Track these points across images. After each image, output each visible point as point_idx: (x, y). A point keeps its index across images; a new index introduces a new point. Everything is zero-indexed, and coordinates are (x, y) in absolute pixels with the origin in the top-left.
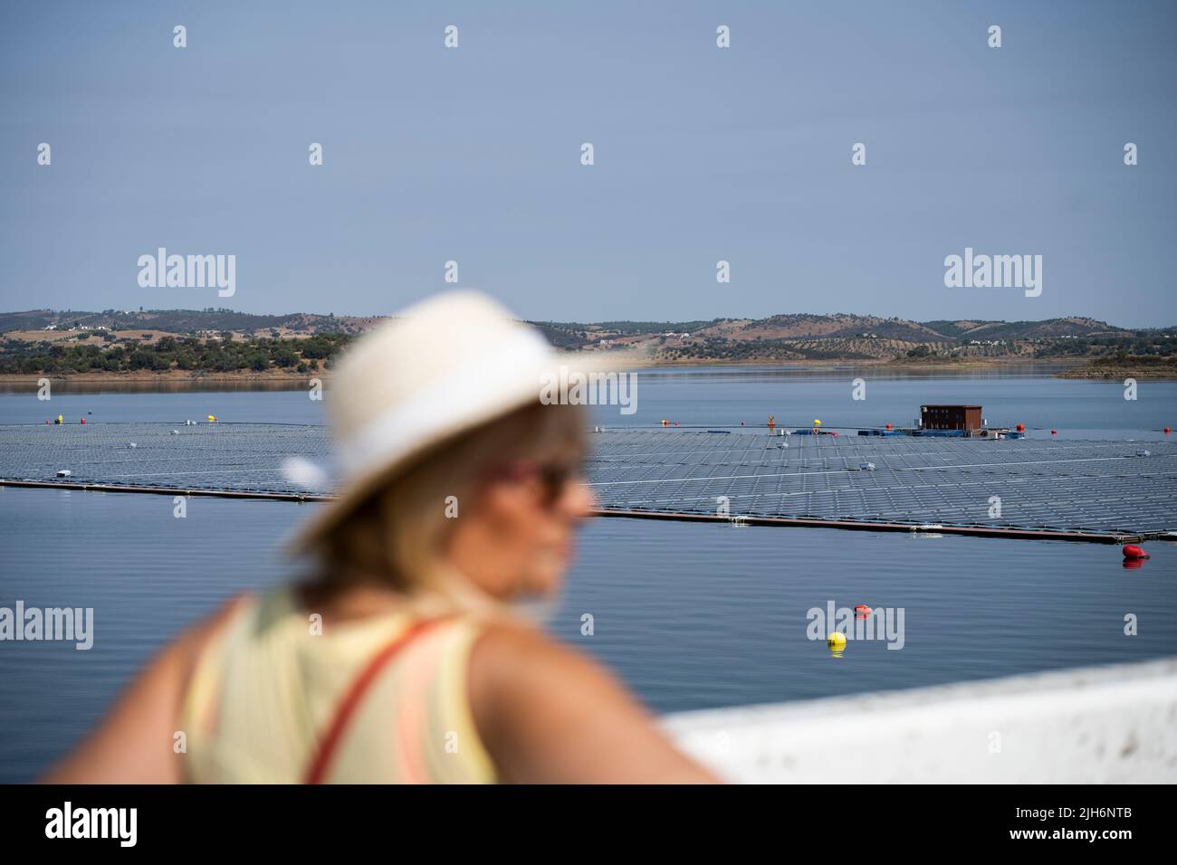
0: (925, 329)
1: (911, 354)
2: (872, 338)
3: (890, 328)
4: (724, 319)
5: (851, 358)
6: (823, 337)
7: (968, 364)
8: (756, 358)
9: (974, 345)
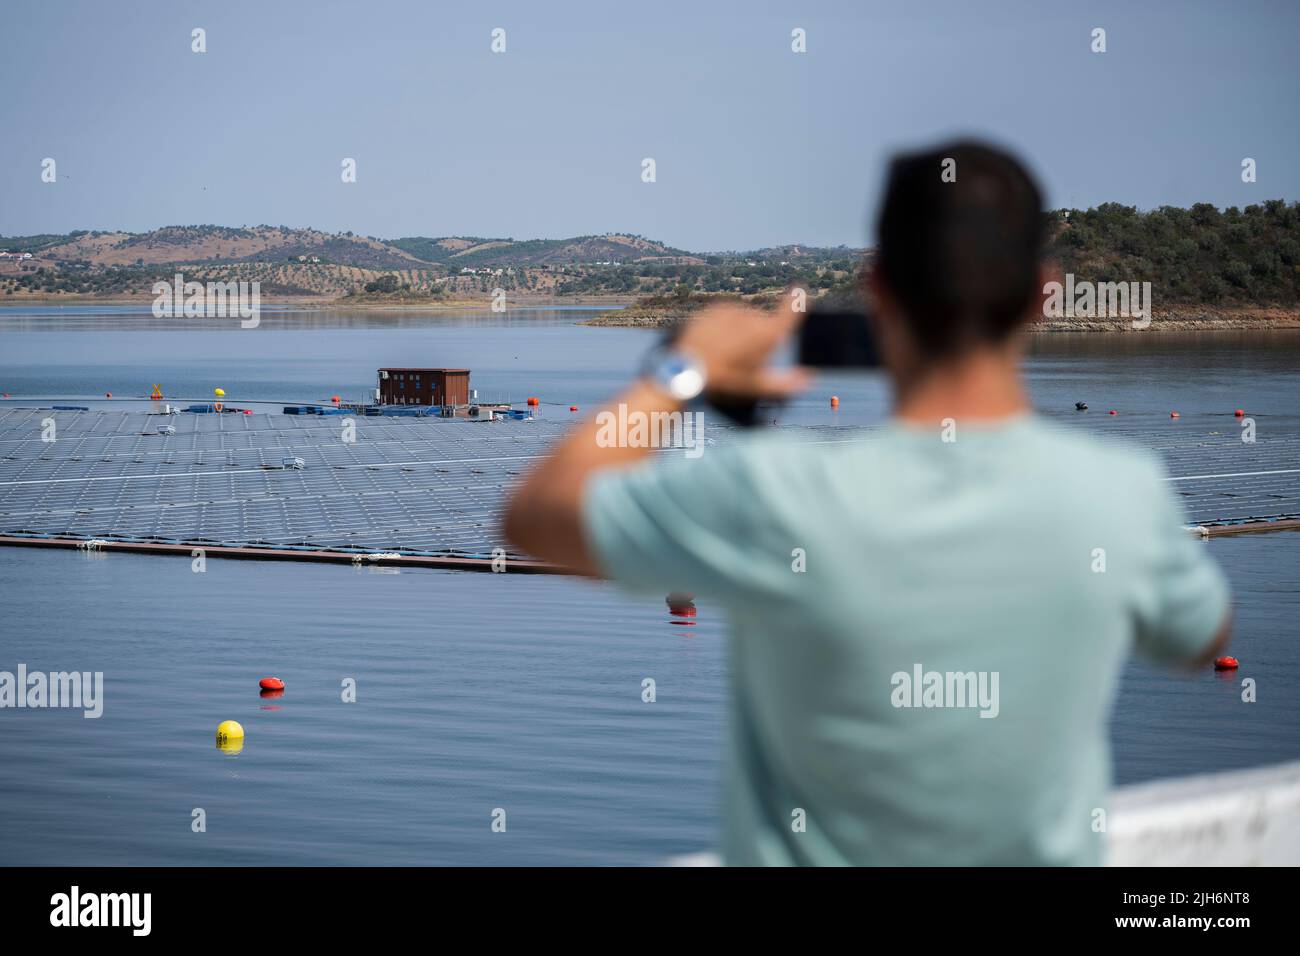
0: (393, 250)
1: (371, 288)
2: (312, 262)
3: (341, 248)
4: (85, 232)
5: (279, 293)
6: (238, 261)
7: (456, 303)
8: (134, 293)
9: (466, 274)
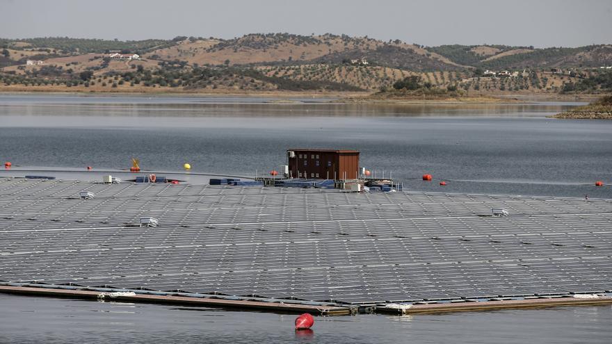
0: (434, 55)
1: (399, 86)
2: (362, 65)
3: (390, 52)
4: (184, 38)
5: (333, 89)
6: (305, 63)
7: (469, 99)
8: (215, 88)
9: (487, 75)
